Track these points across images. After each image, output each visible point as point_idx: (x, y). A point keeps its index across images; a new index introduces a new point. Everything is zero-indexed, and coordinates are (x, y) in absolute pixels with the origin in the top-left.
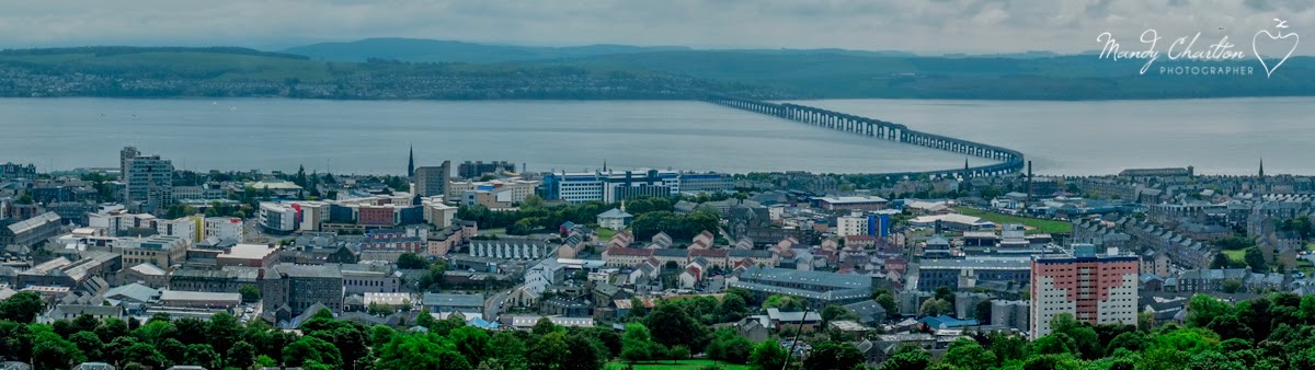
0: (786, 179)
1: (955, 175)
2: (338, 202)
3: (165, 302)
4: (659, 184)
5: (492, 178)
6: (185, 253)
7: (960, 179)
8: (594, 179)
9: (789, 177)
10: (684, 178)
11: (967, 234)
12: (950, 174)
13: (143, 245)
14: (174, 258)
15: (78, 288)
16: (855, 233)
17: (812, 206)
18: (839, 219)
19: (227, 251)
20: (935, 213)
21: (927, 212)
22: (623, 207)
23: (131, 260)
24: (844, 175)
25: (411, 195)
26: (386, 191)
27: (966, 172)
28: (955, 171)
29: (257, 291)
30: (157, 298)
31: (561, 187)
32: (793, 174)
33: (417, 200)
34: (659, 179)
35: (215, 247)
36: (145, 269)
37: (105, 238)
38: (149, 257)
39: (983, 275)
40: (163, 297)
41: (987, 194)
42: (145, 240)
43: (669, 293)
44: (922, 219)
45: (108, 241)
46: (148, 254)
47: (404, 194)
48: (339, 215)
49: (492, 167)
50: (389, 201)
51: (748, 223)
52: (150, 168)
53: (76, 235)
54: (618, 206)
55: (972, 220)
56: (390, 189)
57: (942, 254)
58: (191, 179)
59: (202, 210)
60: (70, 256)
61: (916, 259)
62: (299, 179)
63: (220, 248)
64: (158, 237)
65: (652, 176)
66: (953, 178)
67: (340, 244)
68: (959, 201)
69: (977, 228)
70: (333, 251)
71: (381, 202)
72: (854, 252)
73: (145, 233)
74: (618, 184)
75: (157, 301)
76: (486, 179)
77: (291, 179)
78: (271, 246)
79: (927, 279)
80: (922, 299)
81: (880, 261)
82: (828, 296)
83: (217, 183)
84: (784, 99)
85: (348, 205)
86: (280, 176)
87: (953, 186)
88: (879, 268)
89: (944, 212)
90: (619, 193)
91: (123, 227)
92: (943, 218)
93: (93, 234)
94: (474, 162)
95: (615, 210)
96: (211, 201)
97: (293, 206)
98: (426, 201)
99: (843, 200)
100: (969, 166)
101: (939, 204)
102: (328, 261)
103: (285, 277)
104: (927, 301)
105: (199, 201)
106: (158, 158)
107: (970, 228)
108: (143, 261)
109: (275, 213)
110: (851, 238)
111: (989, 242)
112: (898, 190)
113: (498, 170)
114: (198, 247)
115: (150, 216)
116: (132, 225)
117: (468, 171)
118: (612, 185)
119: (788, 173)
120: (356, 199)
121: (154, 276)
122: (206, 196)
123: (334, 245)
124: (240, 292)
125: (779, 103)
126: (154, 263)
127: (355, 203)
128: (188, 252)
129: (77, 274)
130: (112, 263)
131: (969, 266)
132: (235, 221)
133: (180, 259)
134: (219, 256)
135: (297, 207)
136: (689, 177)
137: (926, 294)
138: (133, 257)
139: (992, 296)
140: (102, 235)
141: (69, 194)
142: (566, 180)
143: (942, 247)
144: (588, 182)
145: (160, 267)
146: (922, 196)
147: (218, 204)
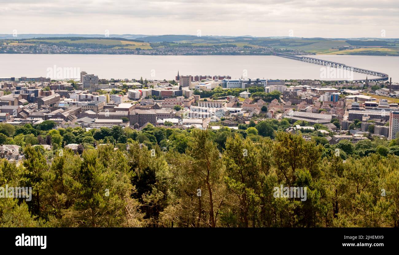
0: (303, 82)
1: (362, 82)
2: (154, 89)
3: (96, 123)
4: (260, 83)
5: (205, 81)
6: (103, 107)
7: (364, 83)
8: (238, 81)
9: (304, 81)
10: (268, 81)
11: (366, 102)
12: (360, 82)
13: (89, 104)
14: (99, 108)
15: (66, 119)
16: (326, 100)
17: (312, 91)
18: (321, 96)
19: (117, 106)
20: (355, 95)
21: (352, 94)
22: (248, 91)
23: (84, 109)
24: (323, 81)
25: (178, 87)
26: (170, 85)
27: (367, 81)
28: (363, 80)
29: (128, 119)
30: (94, 122)
31: (227, 84)
32: (305, 80)
33: (180, 88)
34: (260, 82)
35: (113, 104)
36: (90, 112)
37: (76, 102)
38: (91, 108)
39: (372, 117)
40: (95, 122)
41: (374, 89)
42: (89, 102)
43: (264, 120)
44: (350, 96)
45: (77, 103)
46: (90, 107)
47: (176, 86)
48: (155, 93)
49: (205, 77)
50: (171, 89)
51: (290, 97)
52: (91, 78)
53: (65, 101)
54: (246, 91)
55: (368, 97)
56: (171, 85)
57: (357, 109)
58: (104, 82)
59: (109, 92)
60: (64, 108)
61: (348, 110)
62: (141, 82)
63: (115, 105)
64: (94, 101)
65: (258, 81)
66: (362, 83)
67: (155, 103)
68: (364, 90)
69: (370, 100)
70: (153, 105)
71: (168, 89)
72: (326, 107)
73: (89, 100)
74: (246, 83)
75: (94, 123)
76: (203, 81)
77: (139, 81)
78: (132, 104)
79: (351, 117)
80: (349, 124)
81: (335, 110)
82: (317, 121)
83: (113, 83)
84: (303, 55)
85: (157, 90)
86: (135, 81)
87: (361, 85)
88: (334, 112)
89: (358, 94)
90: (246, 86)
91: (82, 98)
92: (357, 96)
93: (71, 101)
94: (199, 76)
95: (245, 92)
96: (112, 89)
97: (139, 91)
98: (183, 89)
99: (322, 89)
100: (368, 79)
101: (357, 91)
102: (151, 109)
103: (137, 114)
104: (351, 124)
105: (107, 89)
106: (93, 75)
107: (367, 100)
108: (88, 110)
109: (133, 93)
110: (325, 102)
111: (374, 105)
112: (341, 86)
113: (207, 78)
114: (107, 104)
115: (91, 94)
116: (85, 98)
117: (197, 79)
118: (244, 84)
119: (304, 80)
120: (160, 88)
121: (92, 114)
122: (110, 87)
123: (153, 103)
124: (122, 119)
125: (301, 56)
126: (92, 110)
127: (160, 89)
128: (104, 106)
129: (66, 114)
130: (78, 110)
131: (367, 113)
132: (120, 96)
133: (102, 109)
134: (115, 107)
135: (141, 91)
136: (270, 81)
137: (351, 122)
138: (85, 108)
139: (375, 124)
140: (74, 101)
141: (63, 87)
142: (229, 82)
143: (357, 106)
144: (237, 82)
145: (95, 112)
146: (350, 88)
147: (114, 90)
